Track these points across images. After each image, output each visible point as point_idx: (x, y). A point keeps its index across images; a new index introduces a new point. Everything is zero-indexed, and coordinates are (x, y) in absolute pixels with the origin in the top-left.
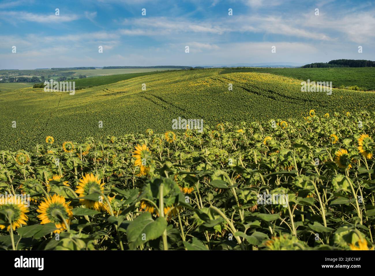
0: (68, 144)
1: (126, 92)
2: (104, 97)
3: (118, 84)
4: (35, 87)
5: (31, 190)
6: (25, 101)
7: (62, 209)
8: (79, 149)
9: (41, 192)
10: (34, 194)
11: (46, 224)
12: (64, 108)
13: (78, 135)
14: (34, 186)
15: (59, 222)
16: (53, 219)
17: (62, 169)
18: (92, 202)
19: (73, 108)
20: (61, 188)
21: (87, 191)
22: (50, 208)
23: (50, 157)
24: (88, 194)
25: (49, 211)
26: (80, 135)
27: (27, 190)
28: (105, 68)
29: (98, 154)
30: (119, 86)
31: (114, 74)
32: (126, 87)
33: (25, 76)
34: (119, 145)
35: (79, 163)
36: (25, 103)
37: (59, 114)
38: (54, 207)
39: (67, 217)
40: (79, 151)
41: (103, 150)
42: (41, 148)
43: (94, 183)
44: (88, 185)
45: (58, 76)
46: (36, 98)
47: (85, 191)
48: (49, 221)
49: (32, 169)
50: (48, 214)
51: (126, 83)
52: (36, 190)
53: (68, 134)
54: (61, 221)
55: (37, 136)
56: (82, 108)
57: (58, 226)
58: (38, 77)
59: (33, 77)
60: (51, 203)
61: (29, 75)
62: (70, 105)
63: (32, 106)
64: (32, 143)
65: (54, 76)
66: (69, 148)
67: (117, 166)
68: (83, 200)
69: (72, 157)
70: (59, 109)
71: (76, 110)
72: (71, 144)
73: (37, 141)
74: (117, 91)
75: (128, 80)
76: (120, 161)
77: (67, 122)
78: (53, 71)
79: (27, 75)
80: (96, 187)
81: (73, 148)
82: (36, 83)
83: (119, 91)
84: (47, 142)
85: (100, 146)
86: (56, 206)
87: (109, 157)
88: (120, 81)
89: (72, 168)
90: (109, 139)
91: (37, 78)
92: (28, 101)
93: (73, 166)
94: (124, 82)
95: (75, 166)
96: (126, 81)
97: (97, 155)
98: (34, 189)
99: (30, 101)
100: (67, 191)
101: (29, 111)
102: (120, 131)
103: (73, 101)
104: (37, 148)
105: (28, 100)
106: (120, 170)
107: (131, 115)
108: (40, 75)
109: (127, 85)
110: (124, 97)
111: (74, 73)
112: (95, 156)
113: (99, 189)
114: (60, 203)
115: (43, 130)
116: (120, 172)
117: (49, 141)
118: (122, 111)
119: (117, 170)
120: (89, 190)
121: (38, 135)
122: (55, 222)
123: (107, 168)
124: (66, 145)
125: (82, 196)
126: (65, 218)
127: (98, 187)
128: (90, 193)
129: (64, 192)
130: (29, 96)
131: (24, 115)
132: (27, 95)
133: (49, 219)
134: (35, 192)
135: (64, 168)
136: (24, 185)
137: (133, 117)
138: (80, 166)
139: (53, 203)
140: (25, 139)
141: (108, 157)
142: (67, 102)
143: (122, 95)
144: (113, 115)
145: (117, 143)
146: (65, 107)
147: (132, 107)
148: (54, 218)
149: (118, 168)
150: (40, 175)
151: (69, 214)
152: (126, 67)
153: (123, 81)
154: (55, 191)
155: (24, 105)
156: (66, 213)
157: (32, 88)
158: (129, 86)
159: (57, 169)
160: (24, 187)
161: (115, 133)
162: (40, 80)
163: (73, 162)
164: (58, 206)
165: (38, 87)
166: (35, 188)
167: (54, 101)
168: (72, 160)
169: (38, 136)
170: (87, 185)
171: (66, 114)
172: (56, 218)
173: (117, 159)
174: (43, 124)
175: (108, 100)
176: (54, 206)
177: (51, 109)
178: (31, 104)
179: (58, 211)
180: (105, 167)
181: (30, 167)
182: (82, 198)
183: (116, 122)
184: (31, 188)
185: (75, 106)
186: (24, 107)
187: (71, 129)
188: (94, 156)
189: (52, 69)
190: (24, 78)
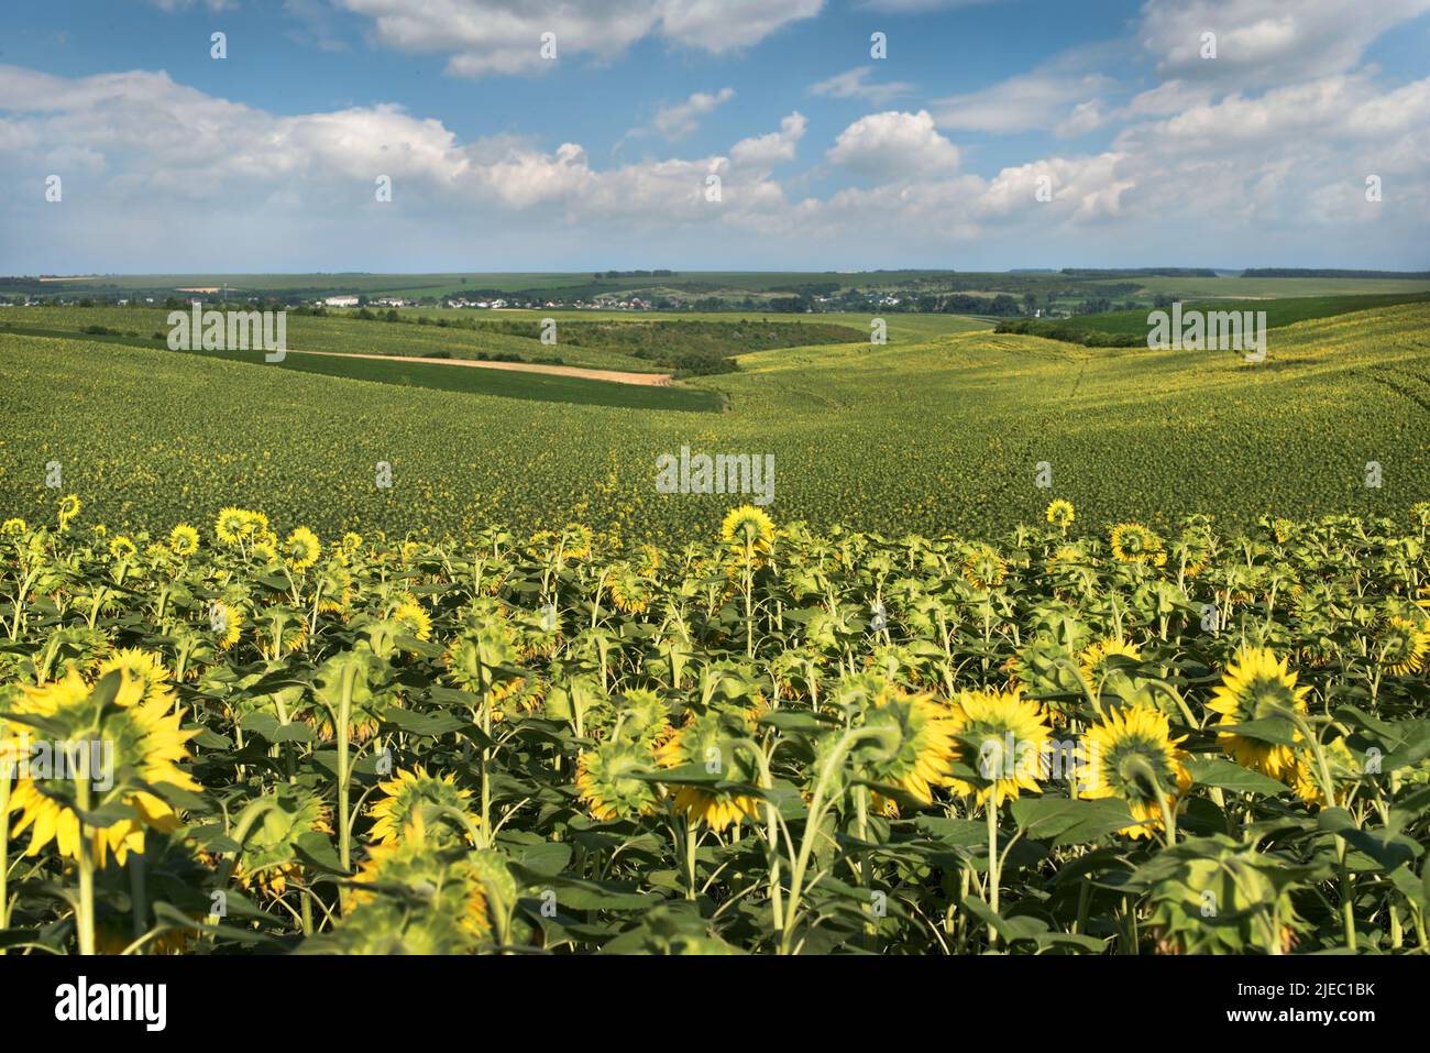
0: (1132, 533)
1: (1321, 362)
2: (1238, 375)
3: (1293, 331)
4: (1002, 330)
5: (1042, 679)
6: (965, 376)
7: (1155, 755)
8: (1176, 552)
9: (1074, 689)
10: (1049, 693)
11: (1098, 800)
12: (1090, 405)
13: (1131, 503)
14: (1052, 666)
15: (1139, 801)
16: (1121, 787)
17: (1125, 620)
18: (1262, 746)
19: (1120, 408)
20: (1141, 682)
21: (1249, 709)
22: (1116, 747)
23: (1072, 572)
24: (1250, 718)
25: (1111, 757)
26: (1137, 504)
27: (1029, 677)
28: (1250, 273)
29: (1241, 579)
30: (1297, 341)
31: (1281, 295)
32: (1321, 345)
33: (972, 294)
34: (1310, 554)
35: (1178, 602)
36: (963, 382)
37: (1070, 426)
38: (1132, 748)
39: (1169, 787)
40: (1178, 559)
41: (1250, 564)
42: (1030, 539)
43: (1275, 681)
44: (1253, 686)
45: (1081, 295)
46: (1001, 368)
47: (1240, 707)
48: (1108, 793)
49: (1009, 605)
50: (1109, 766)
51: (1322, 329)
52: (1056, 681)
53: (1096, 496)
54: (1149, 798)
55: (988, 495)
56: (1153, 409)
57: (1138, 813)
58: (1015, 296)
59: (999, 297)
60: (1122, 733)
61: (987, 290)
62: (1111, 398)
63: (983, 394)
64: (972, 516)
65: (1067, 295)
66: (1133, 547)
67: (1316, 628)
68: (1231, 735)
69: (1144, 578)
70: (1072, 407)
71: (1133, 417)
72: (1142, 533)
73: (989, 512)
74: (1287, 356)
75: (1332, 319)
76: (1323, 609)
77: (1098, 454)
78: (1069, 280)
79: (978, 288)
80: (1278, 696)
81: (1146, 547)
82: (1005, 318)
83: (1294, 357)
84: (1050, 518)
85: (1239, 548)
86: (1137, 744)
87: (1278, 591)
88: (1302, 320)
89: (1152, 617)
90: (1265, 528)
91: (1010, 298)
92: (974, 377)
93: (1155, 611)
94: (1315, 327)
95: (1162, 613)
96: (1323, 321)
97: (1237, 581)
98: (1051, 675)
99: (980, 376)
100: (1159, 696)
101: (973, 410)
102: (1283, 501)
103: (1125, 383)
104: (1018, 536)
105: (974, 371)
106: (1323, 641)
107: (1330, 445)
108: (1021, 292)
109: (1326, 336)
110: (1311, 380)
111: (1139, 287)
112: (1230, 583)
113: (1290, 704)
114: (1151, 736)
115: (1013, 475)
116: (1322, 650)
117: (1058, 518)
118: (1298, 429)
119: (1316, 642)
120: (1255, 704)
121: (994, 490)
122: (1128, 796)
123: (1274, 631)
124: (1125, 536)
125: (1226, 721)
126: (1164, 790)
127: (1288, 697)
128: (1258, 715)
129: (1148, 696)
130: (978, 359)
131: (953, 422)
132: (972, 357)
133: (1110, 784)
134: (1053, 686)
135: (1130, 617)
136: (1023, 660)
137: (1336, 453)
138: (1181, 615)
139: (1130, 733)
140: (951, 500)
141: (1274, 590)
142: (1105, 385)
143: (1302, 373)
144: (1263, 441)
145: (1300, 544)
146: (1095, 401)
147: (1336, 416)
148: (1126, 782)
149: (1320, 634)
150: (1050, 631)
151: (1179, 778)
152: (1328, 271)
153: (1312, 322)
154: (1120, 692)
155: (958, 388)
156: (1167, 774)
157: (990, 332)
158: (1333, 339)
159: (1107, 615)
160: (1020, 666)
161: (1263, 504)
162: (1022, 307)
163: (1156, 598)
164: (1146, 745)
165: (1010, 331)
166: (1057, 671)
167: (1059, 382)
168: (1154, 592)
169: (992, 495)
170: (1249, 687)
171: (1097, 427)
172: (1133, 784)
173: (1313, 603)
174: (1013, 456)
175: (1250, 387)
176: (1130, 744)
177: (1044, 406)
178: (981, 387)
179: (1142, 762)
180: (1266, 627)
181: (1003, 600)
182: (1226, 729)
183: (1269, 468)
184: (1042, 672)
185: (1131, 401)
186: (957, 396)
187: (1107, 481)
188: (1226, 582)
189: (1065, 271)
190: (969, 298)
